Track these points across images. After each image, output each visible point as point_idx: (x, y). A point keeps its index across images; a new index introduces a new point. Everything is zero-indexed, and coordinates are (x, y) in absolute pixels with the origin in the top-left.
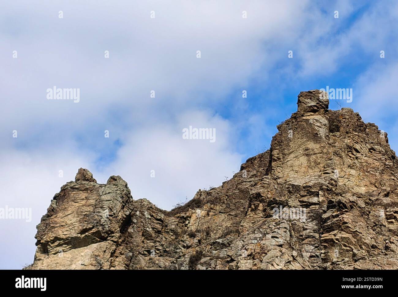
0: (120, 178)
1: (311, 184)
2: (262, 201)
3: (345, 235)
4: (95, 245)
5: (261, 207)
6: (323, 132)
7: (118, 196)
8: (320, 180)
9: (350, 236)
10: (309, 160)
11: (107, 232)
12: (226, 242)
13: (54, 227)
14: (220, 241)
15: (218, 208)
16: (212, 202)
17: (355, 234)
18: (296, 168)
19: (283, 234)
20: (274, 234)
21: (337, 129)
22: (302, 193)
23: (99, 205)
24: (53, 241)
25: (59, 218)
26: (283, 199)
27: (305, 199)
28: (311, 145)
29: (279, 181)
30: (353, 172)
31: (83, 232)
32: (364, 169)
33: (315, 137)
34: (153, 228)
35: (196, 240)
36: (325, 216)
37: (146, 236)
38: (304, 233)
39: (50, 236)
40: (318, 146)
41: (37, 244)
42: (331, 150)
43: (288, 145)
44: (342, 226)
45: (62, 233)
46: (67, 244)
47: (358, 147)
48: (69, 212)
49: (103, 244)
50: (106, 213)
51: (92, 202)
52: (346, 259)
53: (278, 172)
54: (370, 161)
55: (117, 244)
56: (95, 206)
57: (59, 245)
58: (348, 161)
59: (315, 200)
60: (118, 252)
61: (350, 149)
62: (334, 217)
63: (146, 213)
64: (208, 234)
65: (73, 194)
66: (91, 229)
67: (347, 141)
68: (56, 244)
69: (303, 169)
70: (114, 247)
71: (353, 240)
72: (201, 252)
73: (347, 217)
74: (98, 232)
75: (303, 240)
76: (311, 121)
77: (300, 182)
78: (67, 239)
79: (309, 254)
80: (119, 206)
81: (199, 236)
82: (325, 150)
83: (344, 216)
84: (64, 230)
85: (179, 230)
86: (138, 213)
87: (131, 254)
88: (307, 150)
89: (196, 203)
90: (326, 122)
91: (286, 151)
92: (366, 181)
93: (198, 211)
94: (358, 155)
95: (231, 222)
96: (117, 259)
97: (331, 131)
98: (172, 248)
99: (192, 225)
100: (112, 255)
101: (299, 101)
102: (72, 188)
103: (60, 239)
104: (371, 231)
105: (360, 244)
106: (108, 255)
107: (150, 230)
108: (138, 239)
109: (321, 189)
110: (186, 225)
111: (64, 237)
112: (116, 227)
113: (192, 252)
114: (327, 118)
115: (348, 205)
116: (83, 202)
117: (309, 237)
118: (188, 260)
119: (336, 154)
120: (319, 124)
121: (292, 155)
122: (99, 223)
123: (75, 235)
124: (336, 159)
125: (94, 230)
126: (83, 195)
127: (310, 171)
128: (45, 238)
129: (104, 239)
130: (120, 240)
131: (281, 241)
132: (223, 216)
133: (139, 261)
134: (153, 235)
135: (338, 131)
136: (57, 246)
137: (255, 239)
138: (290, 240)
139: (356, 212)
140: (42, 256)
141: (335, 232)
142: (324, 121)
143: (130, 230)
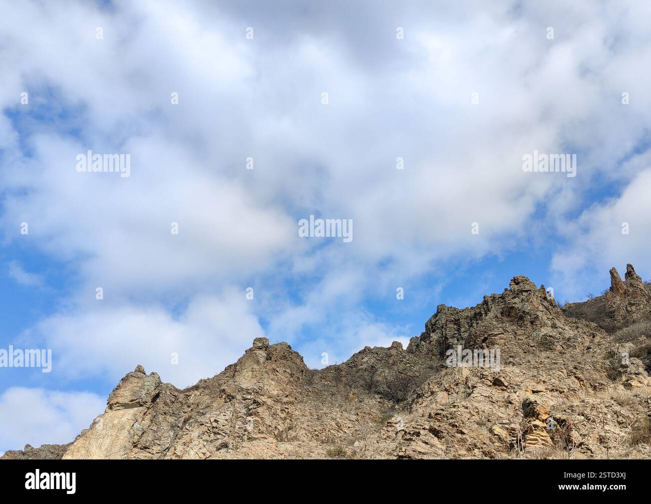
0: (156, 373)
1: (249, 388)
2: (225, 393)
3: (257, 419)
4: (136, 408)
5: (224, 397)
6: (262, 360)
7: (154, 383)
8: (254, 387)
9: (259, 419)
10: (253, 374)
11: (143, 402)
12: (204, 413)
13: (117, 396)
14: (201, 411)
15: (206, 392)
16: (204, 388)
17: (262, 418)
18: (246, 378)
19: (229, 414)
20: (225, 414)
21: (270, 359)
22: (244, 392)
23: (142, 387)
24: (116, 404)
25: (121, 392)
26: (234, 394)
27: (245, 396)
28: (255, 366)
29: (236, 383)
30: (273, 382)
31: (132, 401)
32: (278, 382)
33: (258, 362)
34: (170, 400)
35: (190, 409)
36: (250, 407)
37: (166, 404)
38: (239, 414)
39: (115, 401)
40: (258, 367)
41: (108, 404)
42: (264, 370)
43: (245, 365)
44: (256, 414)
45: (121, 400)
46: (122, 406)
47: (278, 369)
48: (127, 389)
49: (141, 408)
50: (144, 392)
51: (140, 385)
52: (256, 431)
53: (237, 378)
54: (283, 377)
55: (148, 408)
56: (141, 388)
57: (118, 406)
58: (272, 376)
59: (249, 397)
60: (148, 412)
61: (274, 370)
62: (254, 409)
63: (168, 392)
64: (198, 405)
65: (131, 379)
66: (135, 400)
67: (274, 366)
68: (117, 405)
69: (249, 379)
70: (146, 411)
71: (261, 422)
72: (191, 416)
73: (260, 410)
74: (139, 402)
75: (238, 418)
76: (257, 354)
77: (244, 386)
78: (123, 404)
79: (238, 426)
80: (153, 388)
81: (192, 406)
82: (261, 370)
83: (259, 409)
84: (122, 399)
85: (184, 402)
86: (163, 392)
87: (155, 414)
88: (253, 368)
89: (196, 388)
90: (265, 355)
91: (243, 368)
92: (278, 388)
93: (196, 392)
94: (277, 374)
95: (210, 400)
96: (147, 417)
97: (267, 359)
98: (177, 412)
99: (191, 400)
100: (144, 414)
101: (254, 343)
102: (131, 376)
103: (119, 403)
104: (271, 417)
105: (264, 424)
106: (142, 414)
107: (168, 401)
108: (161, 405)
109: (253, 392)
110: (188, 400)
111: (122, 402)
112: (149, 400)
113: (186, 415)
114: (266, 353)
115: (261, 404)
116: (135, 384)
117: (241, 417)
118: (183, 420)
119: (266, 372)
120: (261, 356)
121: (245, 370)
122: (140, 397)
123: (127, 402)
124: (266, 375)
125: (137, 401)
126: (136, 380)
127: (252, 380)
128: (112, 402)
129: (141, 406)
130: (151, 406)
131: (227, 418)
132: (207, 397)
133: (159, 417)
134: (170, 404)
135: (271, 360)
136: (117, 407)
137: (216, 414)
138: (232, 417)
139: (265, 407)
140: (109, 411)
141: (253, 416)
142: (264, 355)
143: (158, 400)
